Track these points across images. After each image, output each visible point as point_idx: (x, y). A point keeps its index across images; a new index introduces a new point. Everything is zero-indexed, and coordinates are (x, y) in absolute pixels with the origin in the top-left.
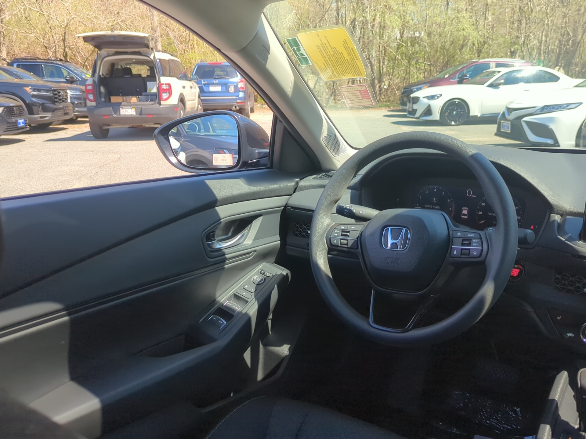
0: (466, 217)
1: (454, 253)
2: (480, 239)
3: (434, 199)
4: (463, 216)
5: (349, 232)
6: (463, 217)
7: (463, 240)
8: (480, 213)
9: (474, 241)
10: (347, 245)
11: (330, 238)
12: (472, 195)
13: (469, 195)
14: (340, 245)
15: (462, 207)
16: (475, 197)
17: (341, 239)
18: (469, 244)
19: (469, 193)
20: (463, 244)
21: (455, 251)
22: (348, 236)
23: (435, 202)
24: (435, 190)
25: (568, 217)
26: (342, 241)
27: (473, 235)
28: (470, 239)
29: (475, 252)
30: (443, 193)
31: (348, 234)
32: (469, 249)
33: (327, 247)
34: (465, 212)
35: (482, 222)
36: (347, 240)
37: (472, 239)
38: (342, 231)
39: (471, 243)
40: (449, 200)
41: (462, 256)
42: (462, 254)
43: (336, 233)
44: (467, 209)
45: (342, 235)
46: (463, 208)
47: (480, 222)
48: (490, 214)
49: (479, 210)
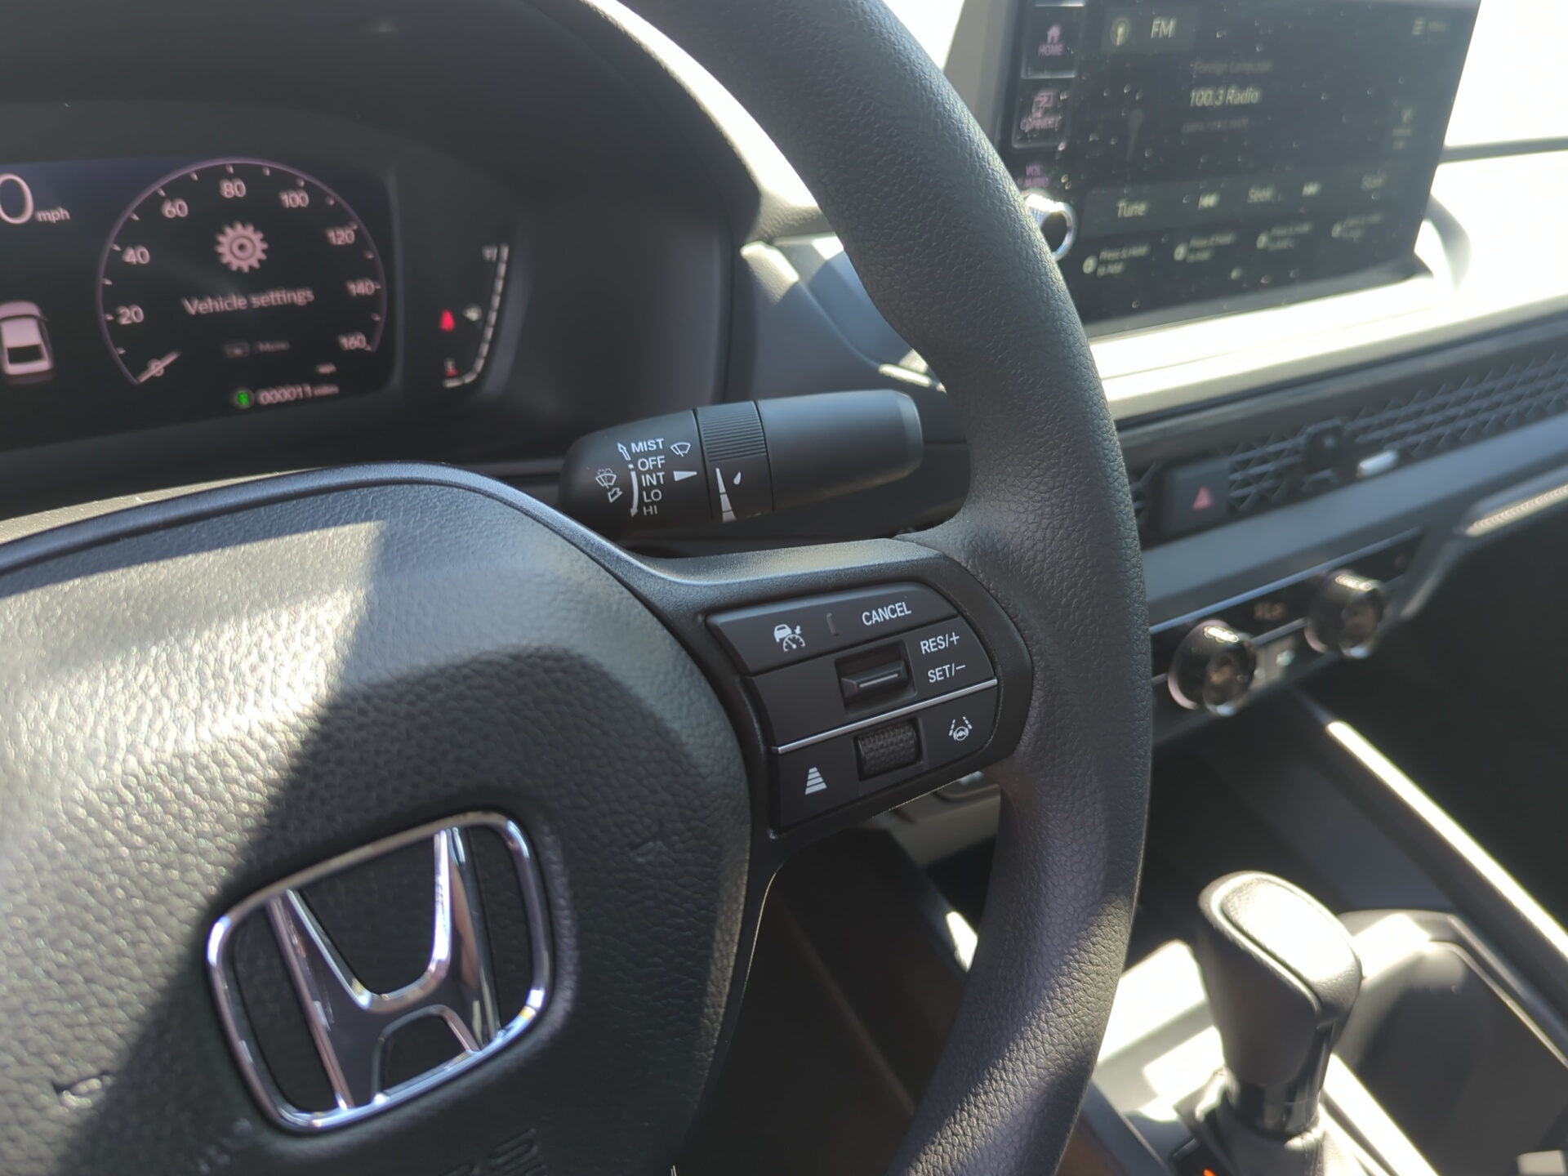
0: (43, 365)
1: (809, 786)
2: (959, 621)
4: (16, 364)
6: (13, 369)
7: (845, 672)
8: (131, 315)
9: (927, 646)
16: (60, 222)
18: (901, 688)
20: (854, 705)
21: (812, 770)
27: (902, 610)
28: (892, 647)
29: (959, 723)
32: (911, 720)
34: (20, 334)
35: (157, 368)
37: (911, 642)
39: (908, 667)
42: (865, 773)
44: (32, 309)
46: (1, 313)
47: (144, 368)
48: (194, 307)
49: (117, 298)
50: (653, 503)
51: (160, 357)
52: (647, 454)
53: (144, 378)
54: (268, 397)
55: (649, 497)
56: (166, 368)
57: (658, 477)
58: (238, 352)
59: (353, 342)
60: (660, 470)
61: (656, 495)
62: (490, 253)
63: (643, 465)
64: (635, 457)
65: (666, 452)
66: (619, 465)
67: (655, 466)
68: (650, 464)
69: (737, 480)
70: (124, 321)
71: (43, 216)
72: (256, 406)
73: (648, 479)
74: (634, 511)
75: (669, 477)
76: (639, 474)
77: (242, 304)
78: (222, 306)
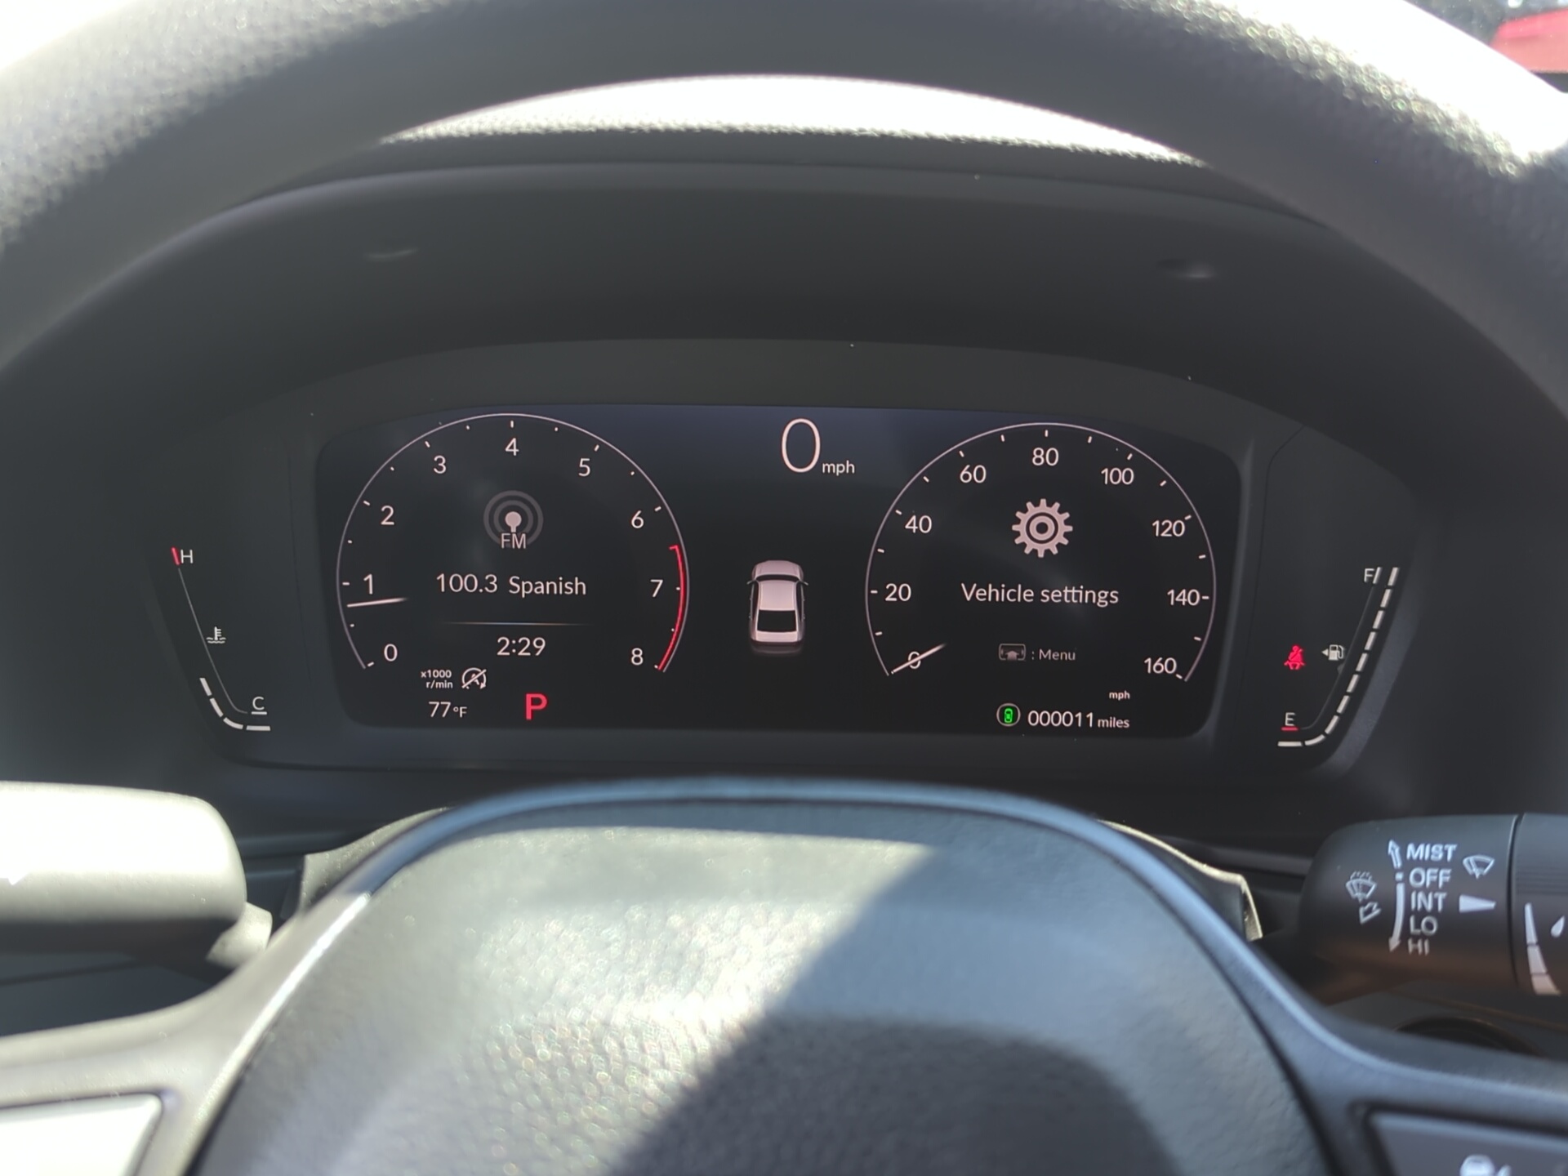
0: (793, 637)
3: (513, 520)
6: (761, 636)
8: (899, 593)
12: (825, 457)
13: (801, 453)
15: (752, 568)
16: (844, 476)
19: (801, 446)
23: (521, 542)
24: (512, 447)
30: (582, 462)
34: (777, 597)
35: (914, 660)
40: (637, 520)
44: (794, 570)
46: (761, 570)
47: (900, 657)
48: (973, 593)
49: (886, 573)
50: (1423, 937)
51: (922, 647)
52: (1426, 864)
53: (898, 669)
54: (1038, 718)
55: (1418, 925)
56: (925, 661)
57: (1435, 901)
58: (1012, 655)
59: (1160, 666)
60: (1442, 891)
61: (1429, 926)
62: (1369, 574)
63: (1418, 877)
64: (1409, 865)
65: (1456, 865)
66: (1384, 871)
67: (1435, 884)
68: (1428, 877)
69: (1557, 929)
70: (889, 599)
71: (827, 467)
72: (1022, 727)
73: (1420, 900)
74: (1394, 942)
75: (1452, 903)
76: (1409, 891)
77: (1027, 595)
78: (1003, 595)
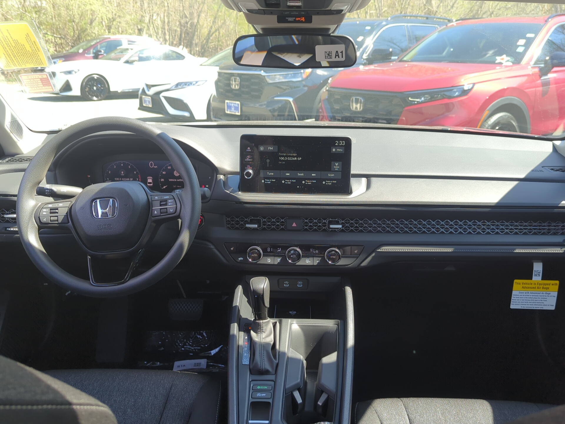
0: (152, 185)
1: (155, 213)
2: (173, 199)
3: (122, 172)
4: (148, 184)
5: (57, 209)
7: (161, 202)
8: (162, 180)
9: (169, 201)
10: (57, 221)
11: (39, 217)
12: (154, 166)
13: (151, 166)
14: (50, 222)
16: (156, 168)
17: (50, 217)
18: (166, 204)
19: (151, 164)
20: (161, 205)
21: (156, 211)
22: (57, 213)
23: (123, 175)
24: (122, 165)
25: (229, 176)
26: (51, 218)
27: (168, 197)
28: (166, 201)
29: (171, 210)
30: (129, 166)
31: (57, 211)
32: (166, 208)
33: (37, 226)
34: (150, 180)
35: (164, 187)
36: (57, 217)
37: (168, 200)
38: (51, 210)
39: (167, 203)
40: (135, 172)
41: (162, 214)
42: (161, 213)
43: (45, 212)
44: (152, 178)
45: (51, 213)
46: (148, 178)
47: (163, 187)
48: (170, 180)
49: (161, 178)
51: (165, 186)
53: (163, 188)
56: (166, 187)
58: (175, 187)
70: (162, 181)
71: (154, 167)
77: (176, 180)
78: (173, 180)
